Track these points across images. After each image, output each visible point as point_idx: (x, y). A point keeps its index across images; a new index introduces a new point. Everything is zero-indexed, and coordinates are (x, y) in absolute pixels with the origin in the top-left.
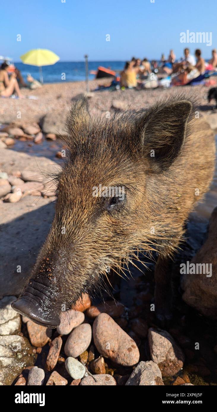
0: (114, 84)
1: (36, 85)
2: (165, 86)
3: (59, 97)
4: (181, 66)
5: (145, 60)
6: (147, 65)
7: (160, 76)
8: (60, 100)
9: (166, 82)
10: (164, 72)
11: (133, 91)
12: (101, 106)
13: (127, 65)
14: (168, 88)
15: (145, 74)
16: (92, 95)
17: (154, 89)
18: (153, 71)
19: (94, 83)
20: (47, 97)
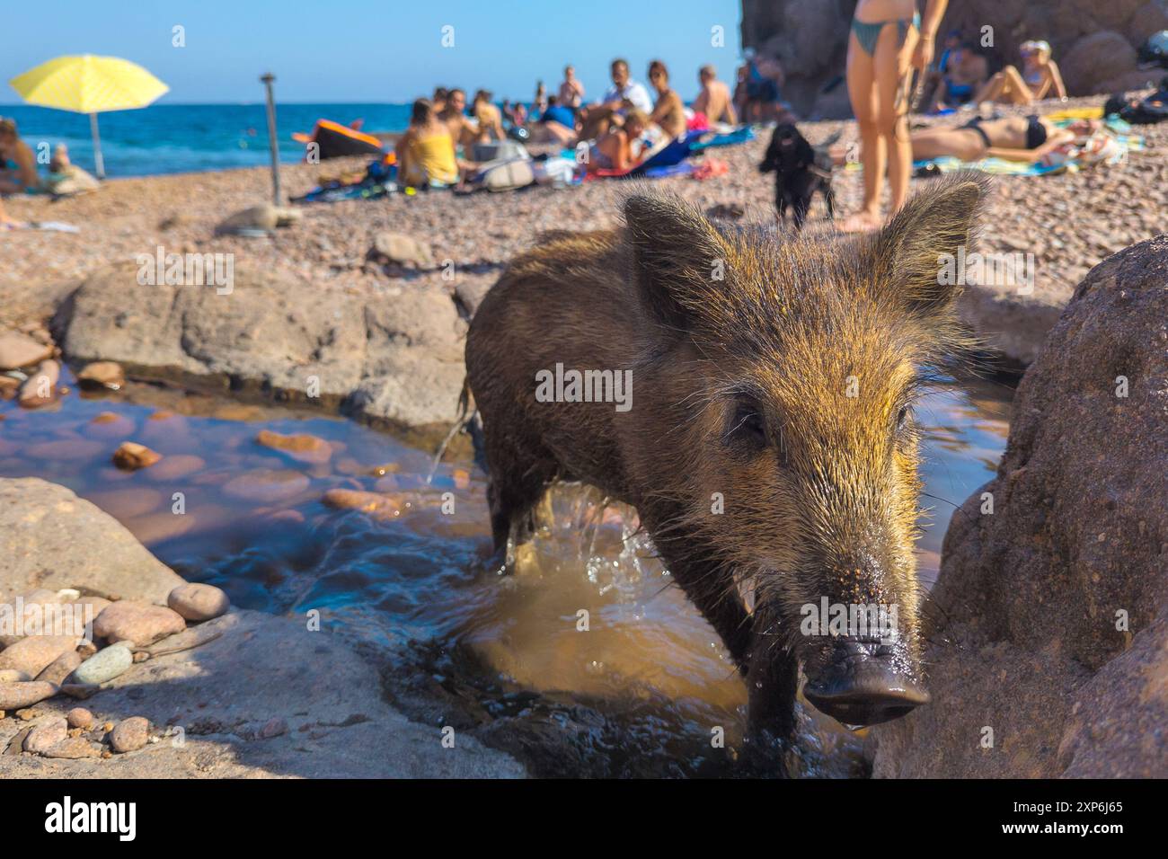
0: (376, 176)
1: (76, 180)
2: (559, 178)
3: (165, 225)
4: (606, 113)
5: (483, 95)
6: (491, 112)
7: (538, 149)
8: (173, 233)
9: (560, 167)
10: (550, 138)
11: (445, 197)
12: (329, 251)
13: (419, 112)
14: (571, 188)
15: (486, 141)
16: (296, 212)
17: (522, 189)
18: (512, 135)
19: (302, 173)
20: (119, 223)
